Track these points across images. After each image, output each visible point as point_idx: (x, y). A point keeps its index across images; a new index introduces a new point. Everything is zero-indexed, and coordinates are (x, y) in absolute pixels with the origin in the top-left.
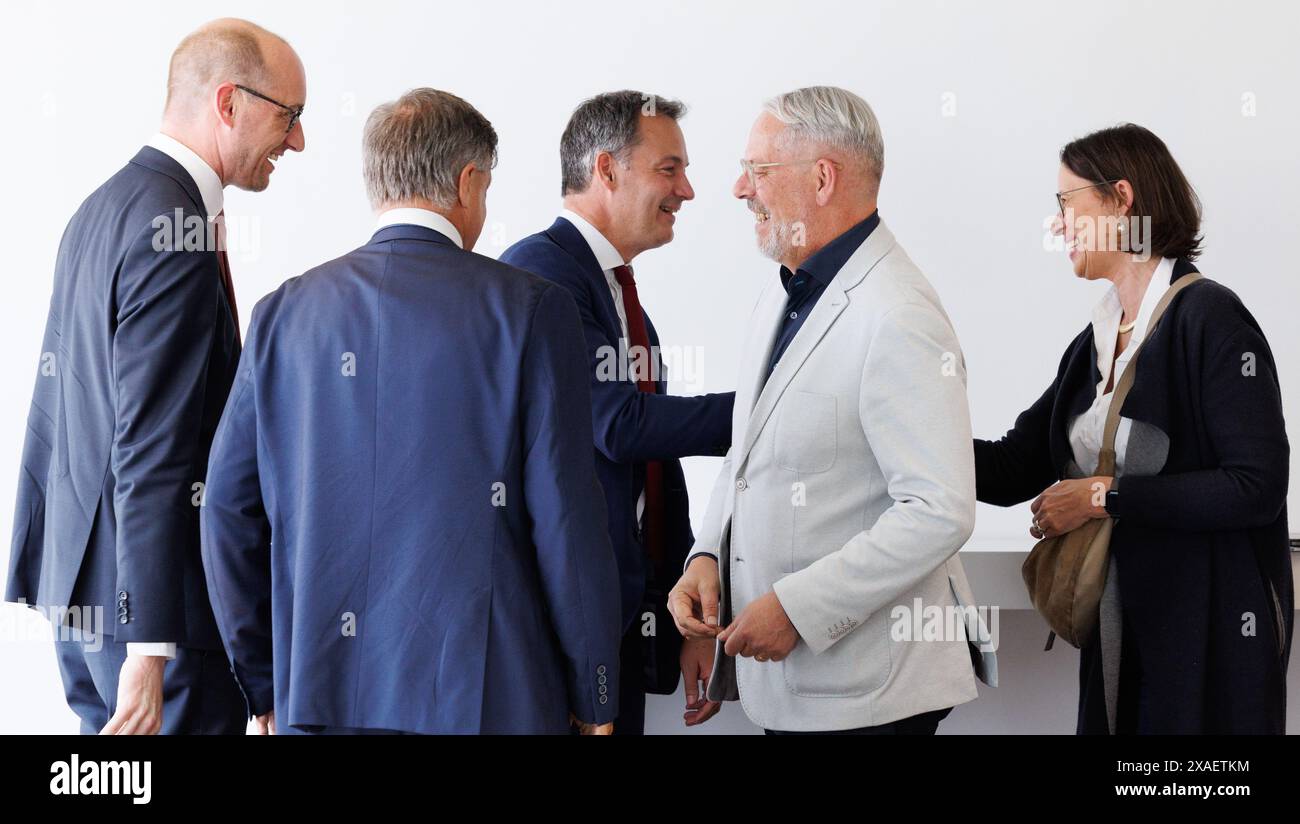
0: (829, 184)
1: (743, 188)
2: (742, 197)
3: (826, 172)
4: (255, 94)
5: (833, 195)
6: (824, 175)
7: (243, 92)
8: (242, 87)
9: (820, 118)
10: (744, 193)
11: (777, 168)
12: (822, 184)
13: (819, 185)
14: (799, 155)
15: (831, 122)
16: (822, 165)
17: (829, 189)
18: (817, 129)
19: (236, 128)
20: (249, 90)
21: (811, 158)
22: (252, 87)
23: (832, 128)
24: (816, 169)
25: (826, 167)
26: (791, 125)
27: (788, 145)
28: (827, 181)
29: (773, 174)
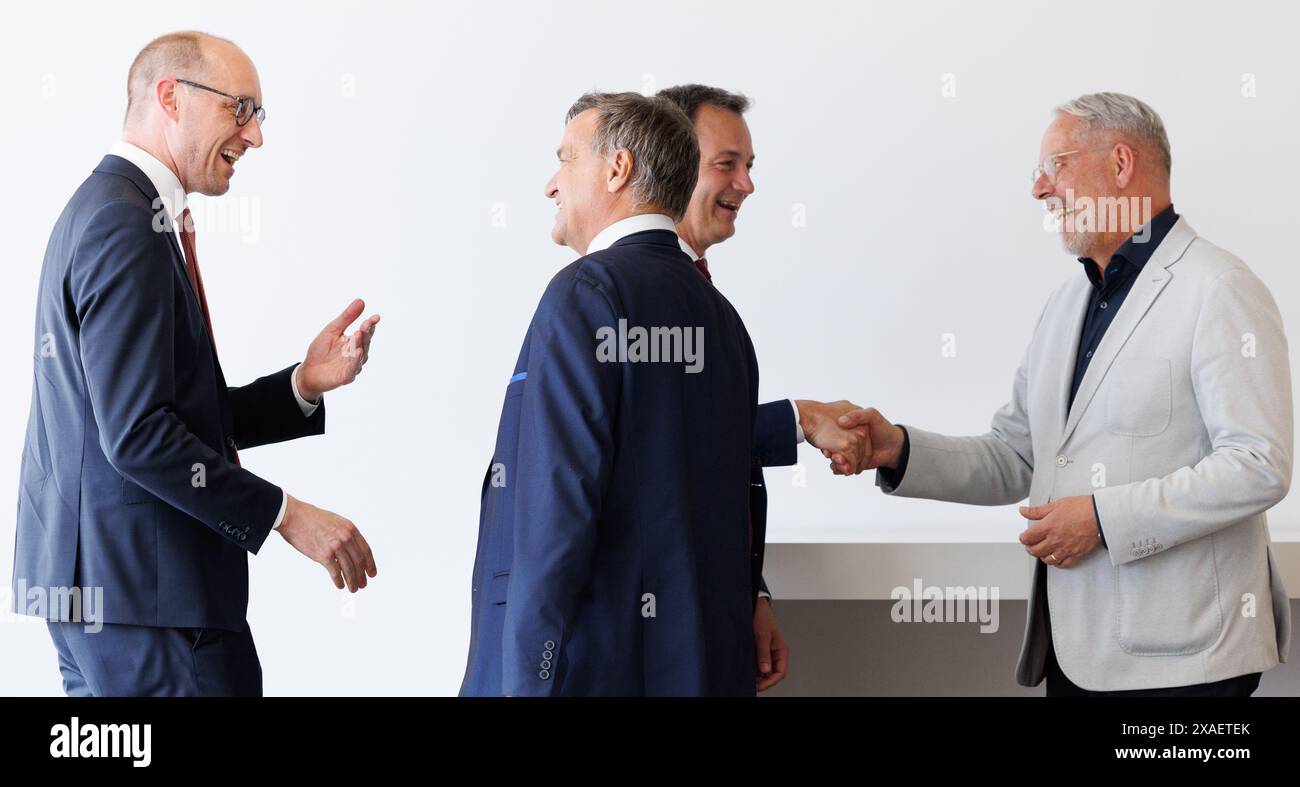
0: (1129, 166)
1: (1042, 188)
2: (1041, 196)
3: (1124, 156)
4: (196, 85)
5: (1132, 178)
6: (1121, 160)
7: (186, 87)
8: (182, 81)
9: (1113, 110)
10: (1044, 191)
11: (1075, 156)
12: (1121, 169)
13: (1117, 170)
14: (1096, 144)
15: (1123, 112)
16: (1119, 151)
17: (1128, 170)
18: (1111, 118)
19: (181, 122)
20: (189, 83)
21: (1108, 144)
22: (191, 80)
23: (1124, 116)
24: (1114, 154)
25: (1122, 150)
26: (1085, 118)
27: (1084, 136)
28: (1125, 166)
29: (1072, 163)
